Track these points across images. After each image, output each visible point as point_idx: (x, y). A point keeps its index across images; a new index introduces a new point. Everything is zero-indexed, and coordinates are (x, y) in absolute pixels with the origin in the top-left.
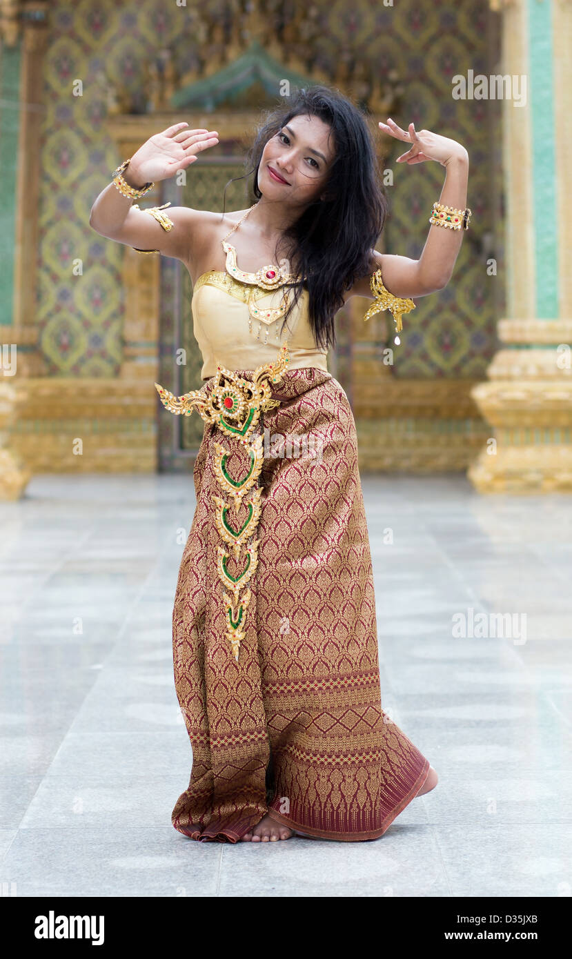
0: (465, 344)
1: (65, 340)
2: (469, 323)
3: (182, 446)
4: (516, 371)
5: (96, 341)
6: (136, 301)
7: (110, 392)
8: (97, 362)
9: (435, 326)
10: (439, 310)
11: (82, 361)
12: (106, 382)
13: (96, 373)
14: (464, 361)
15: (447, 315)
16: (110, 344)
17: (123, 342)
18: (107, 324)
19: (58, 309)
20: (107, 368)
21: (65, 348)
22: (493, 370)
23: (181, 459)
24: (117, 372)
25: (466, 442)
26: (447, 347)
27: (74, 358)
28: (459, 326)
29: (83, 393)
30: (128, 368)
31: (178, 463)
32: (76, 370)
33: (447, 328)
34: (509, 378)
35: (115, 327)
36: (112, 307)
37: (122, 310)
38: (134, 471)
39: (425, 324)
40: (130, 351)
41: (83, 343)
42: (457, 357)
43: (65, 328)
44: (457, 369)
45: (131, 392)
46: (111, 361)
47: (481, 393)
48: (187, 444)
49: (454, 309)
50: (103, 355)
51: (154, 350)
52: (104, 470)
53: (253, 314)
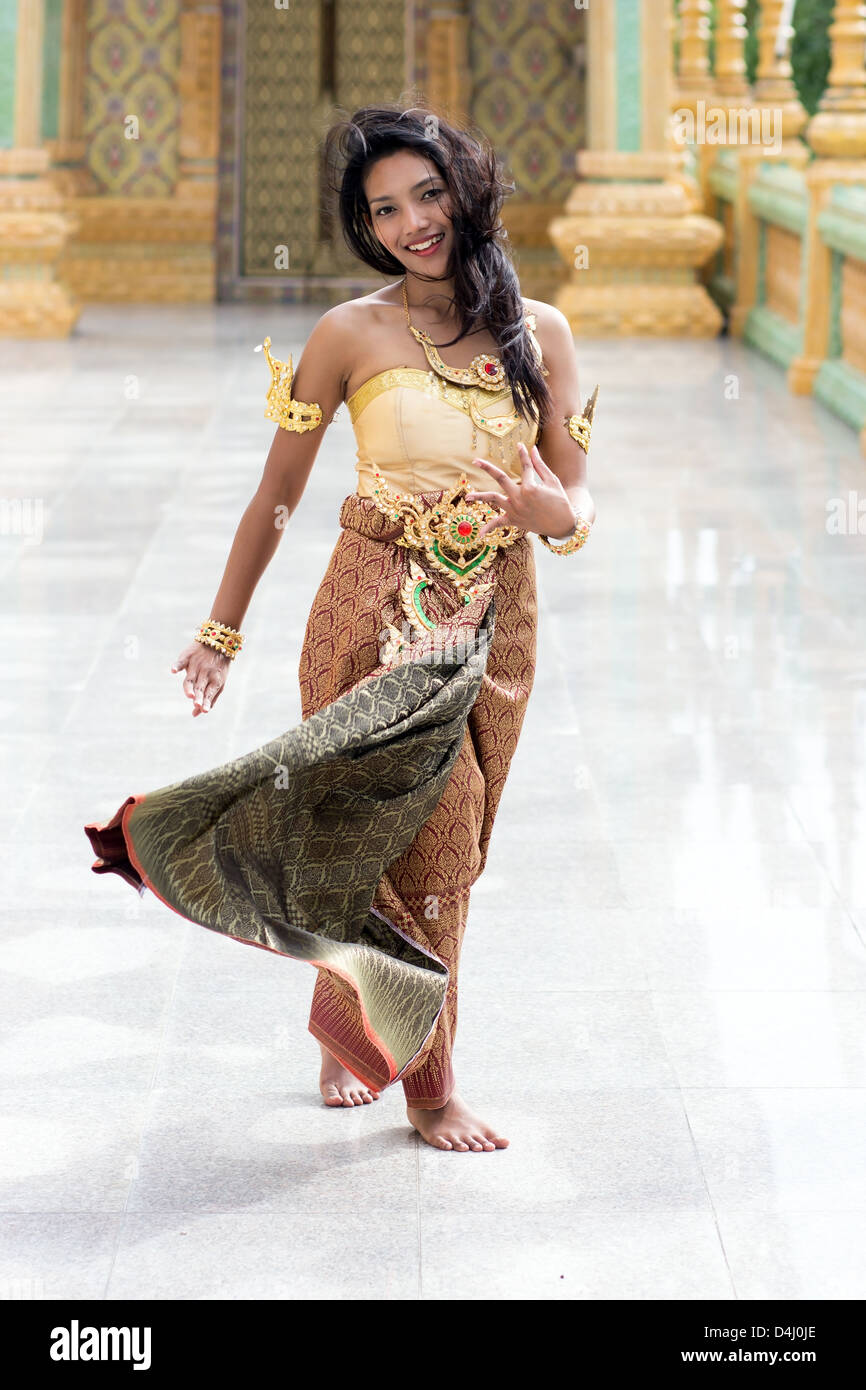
0: (554, 166)
1: (115, 154)
2: (559, 141)
3: (242, 273)
4: (594, 207)
5: (150, 156)
6: (193, 113)
7: (164, 214)
8: (149, 180)
9: (522, 144)
10: (526, 127)
11: (133, 179)
12: (161, 202)
13: (149, 192)
14: (554, 183)
15: (535, 133)
16: (165, 159)
17: (180, 159)
18: (161, 139)
19: (107, 122)
20: (161, 187)
21: (115, 164)
22: (573, 205)
23: (243, 286)
24: (172, 191)
25: (553, 274)
26: (534, 166)
27: (125, 174)
28: (548, 145)
29: (135, 214)
30: (185, 188)
31: (238, 292)
32: (127, 189)
33: (535, 147)
34: (586, 214)
35: (170, 142)
36: (165, 120)
37: (177, 125)
38: (190, 303)
39: (511, 142)
40: (188, 168)
41: (135, 159)
42: (546, 178)
43: (116, 142)
44: (546, 192)
45: (187, 215)
46: (165, 178)
47: (559, 230)
48: (249, 271)
49: (544, 126)
50: (157, 172)
51: (212, 169)
52: (158, 301)
53: (478, 423)
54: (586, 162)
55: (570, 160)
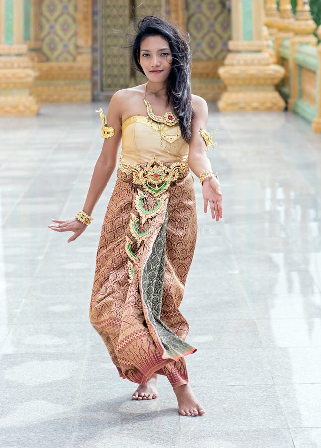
0: (219, 46)
1: (52, 46)
2: (221, 37)
3: (102, 90)
4: (235, 62)
5: (65, 46)
6: (82, 29)
7: (71, 68)
8: (66, 55)
9: (207, 38)
10: (208, 32)
11: (59, 55)
12: (69, 64)
13: (66, 60)
14: (219, 53)
15: (212, 34)
16: (71, 47)
17: (77, 47)
18: (70, 39)
19: (49, 33)
20: (70, 58)
21: (53, 49)
22: (227, 61)
23: (102, 95)
24: (74, 59)
25: (219, 87)
26: (212, 47)
27: (56, 53)
28: (217, 39)
29: (60, 68)
30: (79, 58)
31: (100, 97)
32: (57, 59)
33: (212, 40)
34: (232, 65)
35: (73, 40)
36: (71, 32)
37: (76, 34)
38: (82, 102)
39: (203, 38)
40: (80, 50)
41: (60, 47)
42: (216, 52)
43: (52, 41)
44: (216, 57)
45: (80, 68)
46: (71, 55)
47: (222, 71)
48: (104, 89)
49: (215, 32)
50: (68, 52)
51: (89, 50)
52: (70, 101)
53: (163, 137)
54: (232, 45)
55: (225, 44)
